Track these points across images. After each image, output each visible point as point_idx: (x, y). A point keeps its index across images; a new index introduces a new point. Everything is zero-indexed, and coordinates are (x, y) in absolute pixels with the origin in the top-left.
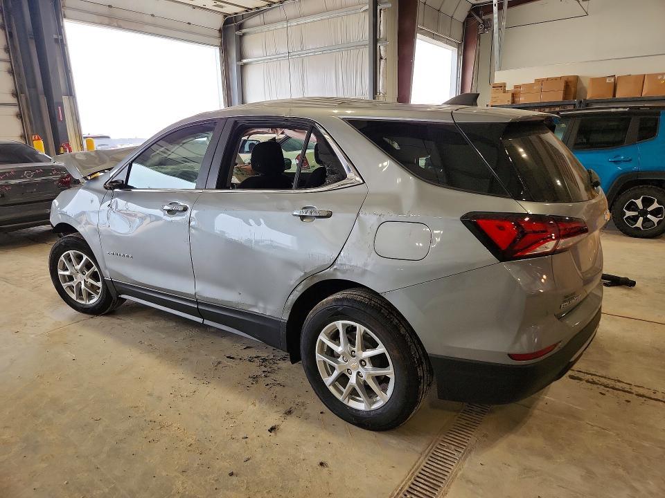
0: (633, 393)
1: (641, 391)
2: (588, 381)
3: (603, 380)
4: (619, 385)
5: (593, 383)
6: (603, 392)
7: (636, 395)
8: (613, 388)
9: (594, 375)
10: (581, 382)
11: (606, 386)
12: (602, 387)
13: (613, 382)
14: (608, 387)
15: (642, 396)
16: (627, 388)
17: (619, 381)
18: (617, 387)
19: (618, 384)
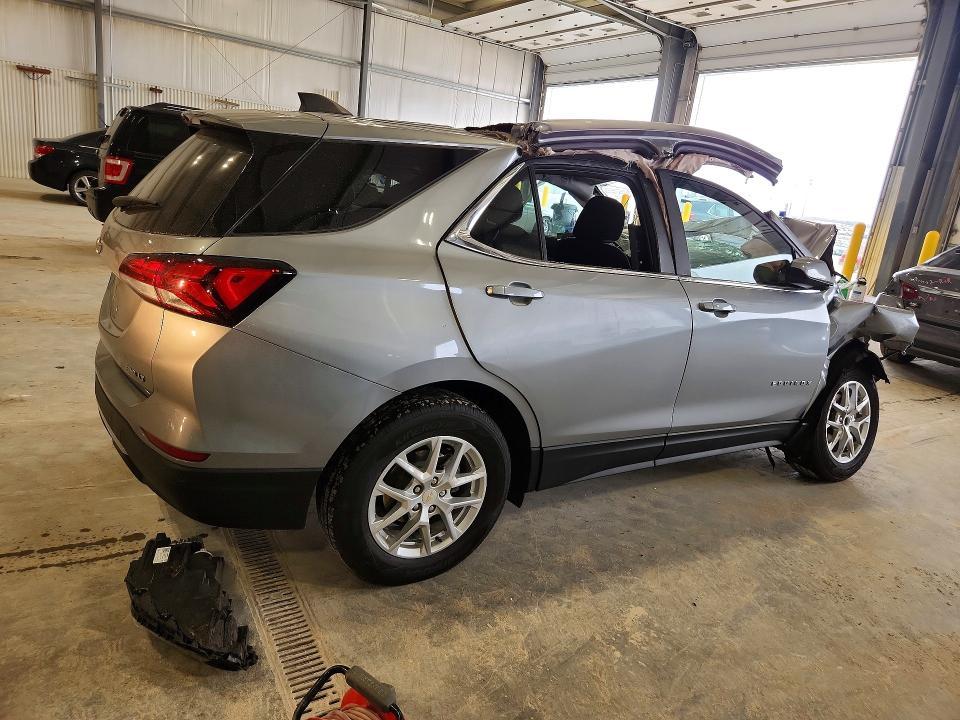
0: (38, 552)
1: (25, 562)
2: (113, 540)
3: (91, 554)
4: (62, 557)
5: (104, 543)
6: (85, 533)
7: (32, 552)
8: (70, 547)
9: (106, 558)
10: (122, 534)
11: (83, 545)
12: (88, 541)
13: (73, 557)
14: (79, 545)
15: (21, 554)
16: (50, 559)
17: (63, 565)
18: (65, 552)
19: (65, 559)
